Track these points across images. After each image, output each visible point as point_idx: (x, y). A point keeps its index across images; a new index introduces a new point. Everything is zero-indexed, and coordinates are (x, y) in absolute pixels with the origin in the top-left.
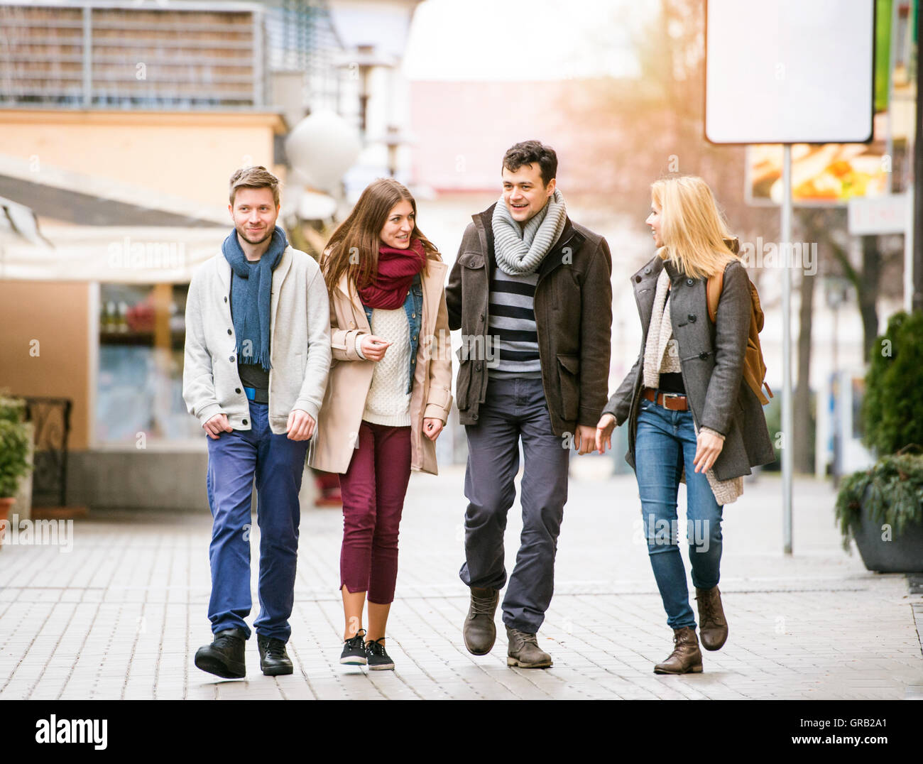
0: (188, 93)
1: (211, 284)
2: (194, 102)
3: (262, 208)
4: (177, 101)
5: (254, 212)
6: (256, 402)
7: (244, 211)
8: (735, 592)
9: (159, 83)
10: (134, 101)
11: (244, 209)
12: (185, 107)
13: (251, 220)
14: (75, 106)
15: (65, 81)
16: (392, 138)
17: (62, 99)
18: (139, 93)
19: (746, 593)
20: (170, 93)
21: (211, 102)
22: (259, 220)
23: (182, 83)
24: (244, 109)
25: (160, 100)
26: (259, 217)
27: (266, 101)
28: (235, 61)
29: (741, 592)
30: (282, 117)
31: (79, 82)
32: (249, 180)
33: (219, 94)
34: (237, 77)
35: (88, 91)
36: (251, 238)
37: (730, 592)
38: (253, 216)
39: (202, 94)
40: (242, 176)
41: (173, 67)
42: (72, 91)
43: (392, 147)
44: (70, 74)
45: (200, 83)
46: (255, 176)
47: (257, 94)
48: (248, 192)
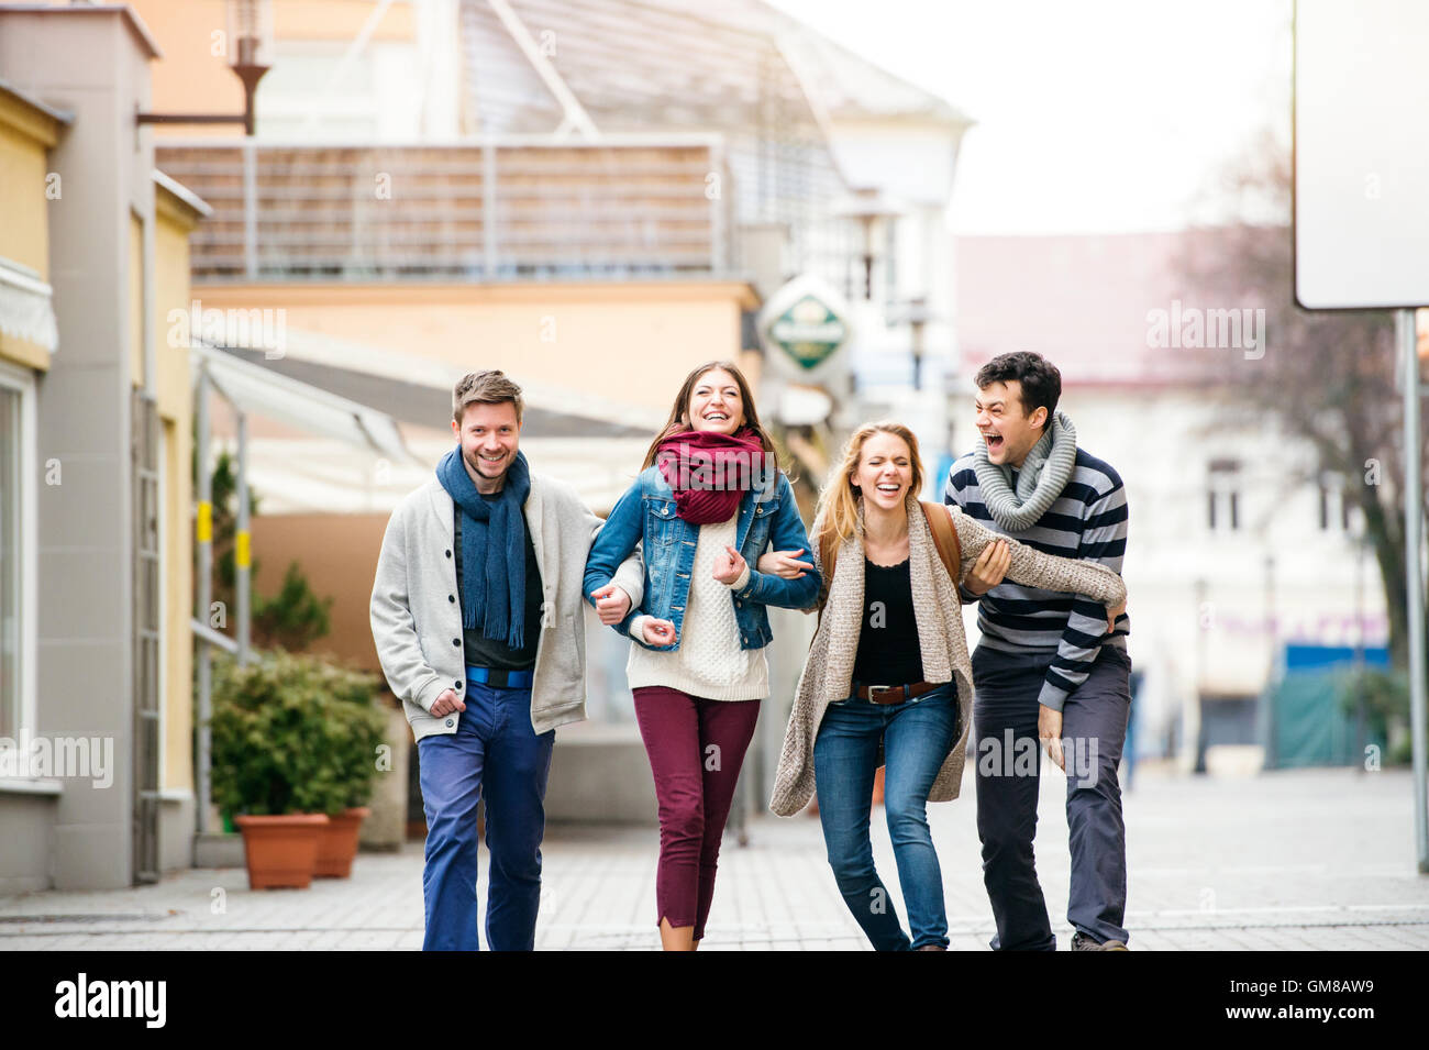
0: (623, 257)
1: (424, 526)
2: (632, 269)
3: (504, 429)
4: (609, 268)
5: (492, 435)
6: (490, 687)
7: (478, 433)
8: (1320, 926)
9: (586, 245)
10: (552, 269)
11: (478, 430)
12: (620, 276)
13: (487, 446)
14: (473, 279)
15: (460, 246)
16: (917, 313)
17: (457, 270)
18: (559, 258)
19: (1334, 926)
20: (600, 257)
21: (657, 268)
22: (500, 446)
23: (616, 244)
24: (700, 276)
25: (587, 268)
26: (498, 442)
27: (731, 263)
28: (686, 212)
29: (1328, 926)
30: (752, 288)
31: (479, 245)
32: (486, 394)
33: (667, 257)
34: (689, 234)
35: (491, 258)
36: (486, 472)
37: (1312, 926)
38: (491, 442)
39: (642, 258)
40: (475, 384)
41: (603, 222)
42: (470, 258)
43: (917, 325)
44: (468, 235)
45: (641, 244)
46: (493, 387)
47: (716, 257)
48: (483, 409)
